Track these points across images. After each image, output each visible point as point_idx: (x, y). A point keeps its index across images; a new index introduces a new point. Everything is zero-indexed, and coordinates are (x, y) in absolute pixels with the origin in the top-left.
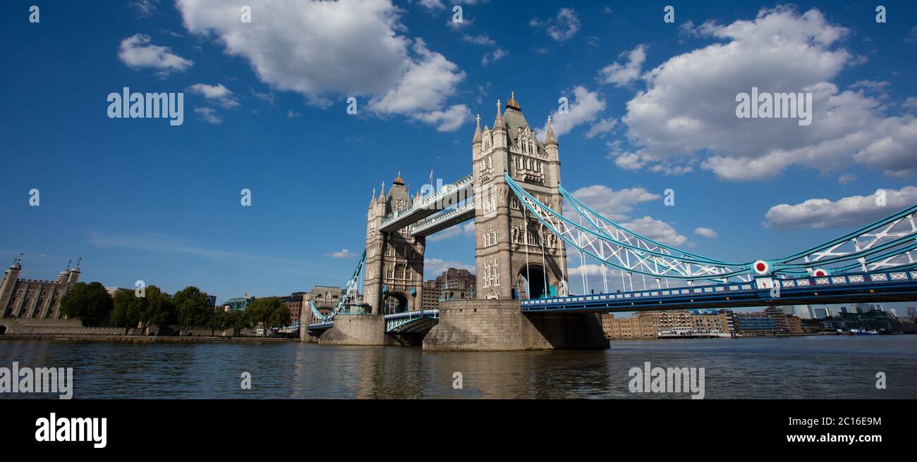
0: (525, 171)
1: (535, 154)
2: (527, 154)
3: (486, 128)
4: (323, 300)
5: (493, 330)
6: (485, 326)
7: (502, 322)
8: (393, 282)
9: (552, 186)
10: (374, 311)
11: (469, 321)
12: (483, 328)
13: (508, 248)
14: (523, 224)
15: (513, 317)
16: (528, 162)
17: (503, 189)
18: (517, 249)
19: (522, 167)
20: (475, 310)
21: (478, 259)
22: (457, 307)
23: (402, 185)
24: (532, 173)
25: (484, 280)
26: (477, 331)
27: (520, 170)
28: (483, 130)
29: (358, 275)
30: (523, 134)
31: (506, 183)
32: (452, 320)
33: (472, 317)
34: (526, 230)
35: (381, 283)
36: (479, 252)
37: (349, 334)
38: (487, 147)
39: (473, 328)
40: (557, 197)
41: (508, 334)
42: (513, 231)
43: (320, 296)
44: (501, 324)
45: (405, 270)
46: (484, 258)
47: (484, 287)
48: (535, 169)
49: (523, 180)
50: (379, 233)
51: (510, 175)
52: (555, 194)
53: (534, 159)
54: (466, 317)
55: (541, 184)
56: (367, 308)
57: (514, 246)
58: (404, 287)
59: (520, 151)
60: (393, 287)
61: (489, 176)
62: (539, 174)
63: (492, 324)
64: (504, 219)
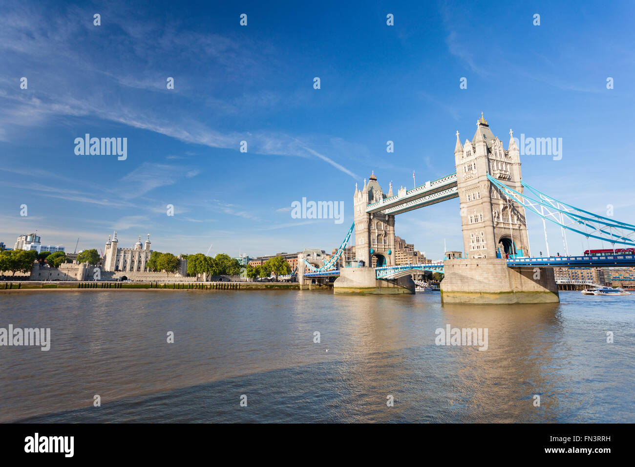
0: (499, 171)
1: (503, 159)
2: (499, 159)
3: (467, 141)
4: (312, 258)
5: (491, 278)
6: (485, 275)
7: (496, 273)
8: (376, 246)
9: (515, 181)
10: (367, 264)
11: (474, 272)
12: (484, 277)
13: (492, 225)
14: (499, 208)
15: (503, 269)
16: (500, 164)
17: (487, 185)
18: (497, 225)
19: (496, 168)
20: (478, 265)
21: (465, 232)
22: (463, 263)
23: (376, 180)
24: (503, 172)
25: (471, 245)
26: (479, 278)
27: (495, 171)
28: (463, 143)
29: (347, 241)
30: (495, 144)
31: (489, 180)
32: (460, 271)
33: (475, 269)
34: (501, 212)
35: (370, 247)
36: (464, 227)
37: (354, 280)
38: (469, 154)
39: (477, 276)
40: (520, 189)
41: (501, 280)
42: (493, 213)
43: (309, 255)
44: (496, 275)
45: (383, 238)
46: (470, 231)
47: (471, 250)
48: (504, 169)
49: (497, 178)
50: (366, 214)
51: (490, 174)
52: (518, 187)
53: (504, 162)
54: (471, 269)
55: (509, 179)
56: (363, 263)
57: (495, 223)
58: (383, 250)
59: (494, 157)
60: (376, 249)
61: (472, 176)
62: (507, 173)
63: (490, 274)
64: (488, 206)
